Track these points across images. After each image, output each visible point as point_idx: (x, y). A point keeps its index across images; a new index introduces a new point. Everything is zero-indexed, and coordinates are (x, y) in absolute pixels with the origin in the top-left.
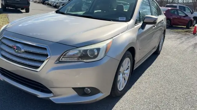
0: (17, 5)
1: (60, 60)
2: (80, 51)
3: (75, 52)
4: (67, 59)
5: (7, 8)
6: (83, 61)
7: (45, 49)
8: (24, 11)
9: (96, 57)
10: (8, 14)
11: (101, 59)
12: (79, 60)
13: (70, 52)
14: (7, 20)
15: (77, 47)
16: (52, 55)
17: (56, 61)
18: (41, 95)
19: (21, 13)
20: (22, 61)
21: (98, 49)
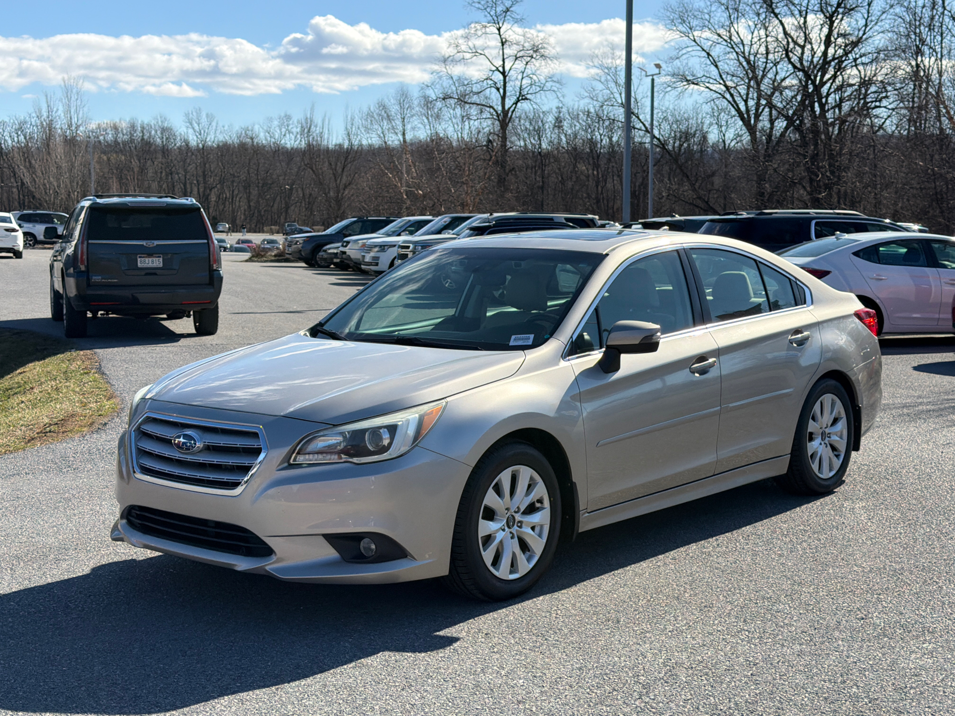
0: (144, 297)
1: (291, 462)
2: (342, 434)
3: (332, 439)
4: (311, 456)
5: (89, 315)
6: (351, 460)
7: (255, 435)
8: (185, 325)
9: (385, 449)
10: (99, 351)
11: (401, 456)
12: (341, 458)
13: (321, 441)
14: (104, 386)
15: (334, 425)
16: (271, 449)
17: (282, 462)
18: (242, 564)
19: (173, 337)
20: (198, 475)
21: (392, 429)
